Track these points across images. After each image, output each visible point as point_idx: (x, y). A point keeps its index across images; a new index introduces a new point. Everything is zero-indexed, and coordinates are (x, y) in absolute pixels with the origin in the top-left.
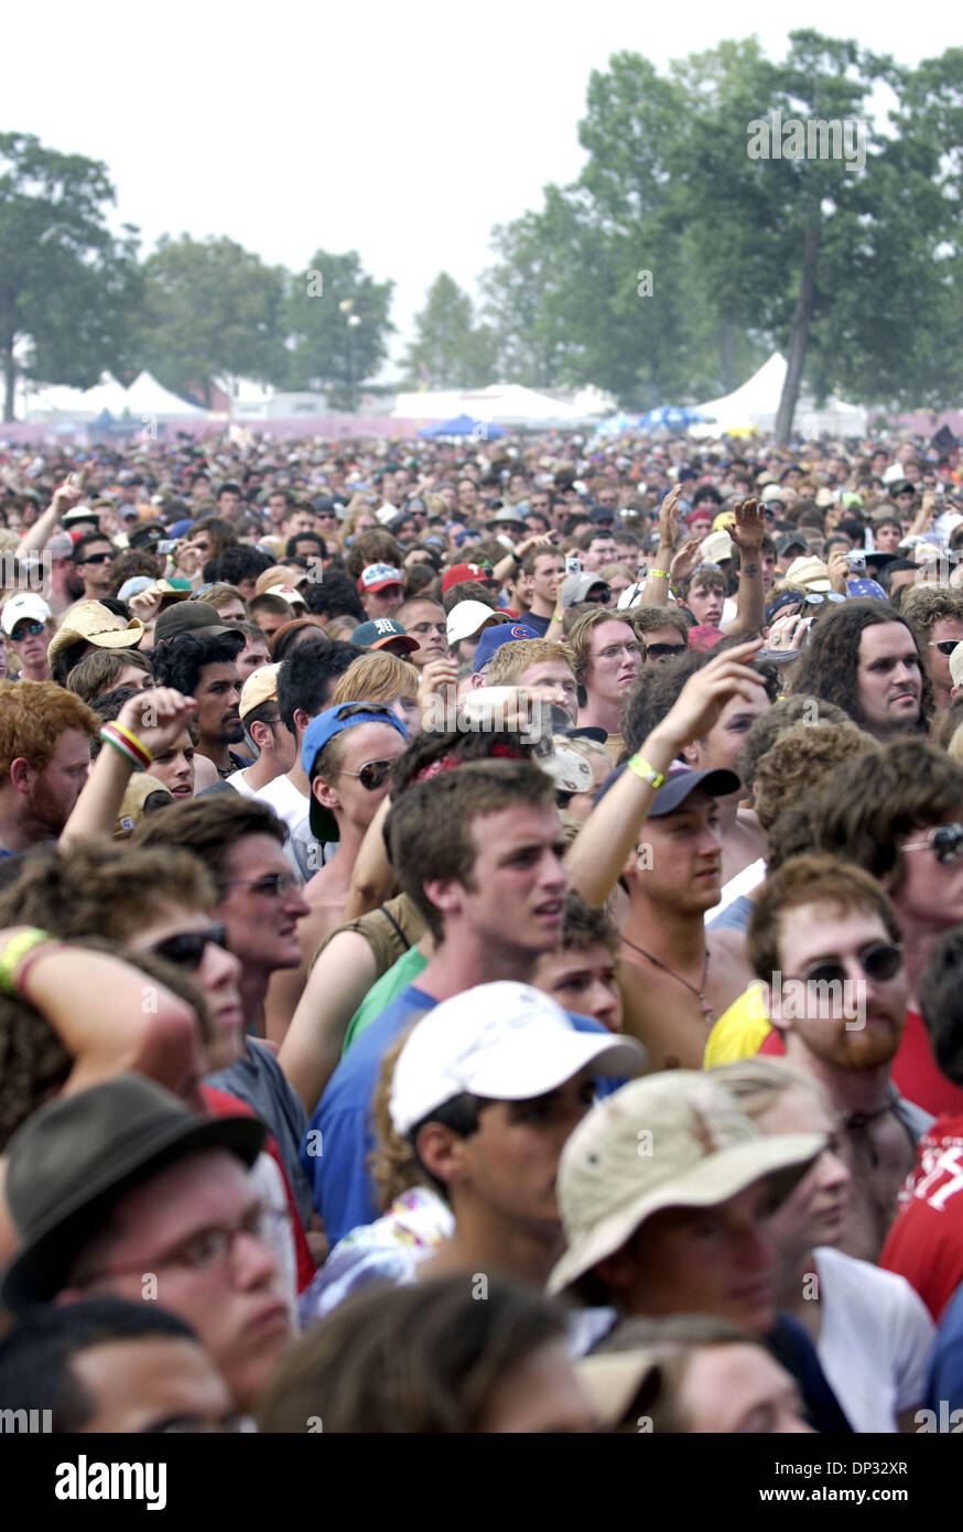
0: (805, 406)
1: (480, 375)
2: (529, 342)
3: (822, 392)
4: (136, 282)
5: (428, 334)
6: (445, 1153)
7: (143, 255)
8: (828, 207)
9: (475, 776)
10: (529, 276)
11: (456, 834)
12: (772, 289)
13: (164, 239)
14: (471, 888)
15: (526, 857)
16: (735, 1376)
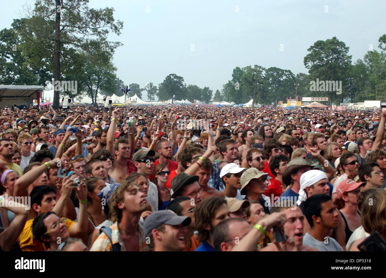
0: (255, 104)
1: (221, 100)
2: (226, 97)
3: (257, 103)
4: (186, 89)
5: (216, 96)
6: (226, 180)
7: (187, 87)
8: (258, 84)
9: (227, 141)
10: (227, 90)
11: (225, 147)
12: (252, 92)
13: (189, 85)
14: (227, 152)
15: (232, 149)
16: (255, 207)
